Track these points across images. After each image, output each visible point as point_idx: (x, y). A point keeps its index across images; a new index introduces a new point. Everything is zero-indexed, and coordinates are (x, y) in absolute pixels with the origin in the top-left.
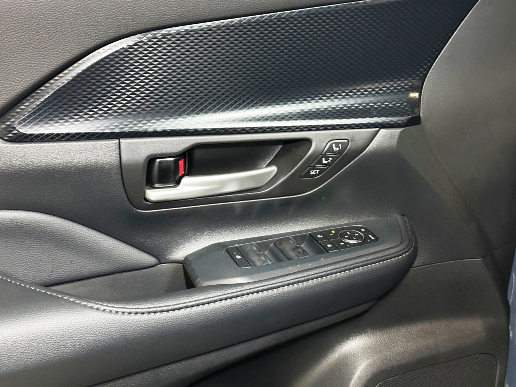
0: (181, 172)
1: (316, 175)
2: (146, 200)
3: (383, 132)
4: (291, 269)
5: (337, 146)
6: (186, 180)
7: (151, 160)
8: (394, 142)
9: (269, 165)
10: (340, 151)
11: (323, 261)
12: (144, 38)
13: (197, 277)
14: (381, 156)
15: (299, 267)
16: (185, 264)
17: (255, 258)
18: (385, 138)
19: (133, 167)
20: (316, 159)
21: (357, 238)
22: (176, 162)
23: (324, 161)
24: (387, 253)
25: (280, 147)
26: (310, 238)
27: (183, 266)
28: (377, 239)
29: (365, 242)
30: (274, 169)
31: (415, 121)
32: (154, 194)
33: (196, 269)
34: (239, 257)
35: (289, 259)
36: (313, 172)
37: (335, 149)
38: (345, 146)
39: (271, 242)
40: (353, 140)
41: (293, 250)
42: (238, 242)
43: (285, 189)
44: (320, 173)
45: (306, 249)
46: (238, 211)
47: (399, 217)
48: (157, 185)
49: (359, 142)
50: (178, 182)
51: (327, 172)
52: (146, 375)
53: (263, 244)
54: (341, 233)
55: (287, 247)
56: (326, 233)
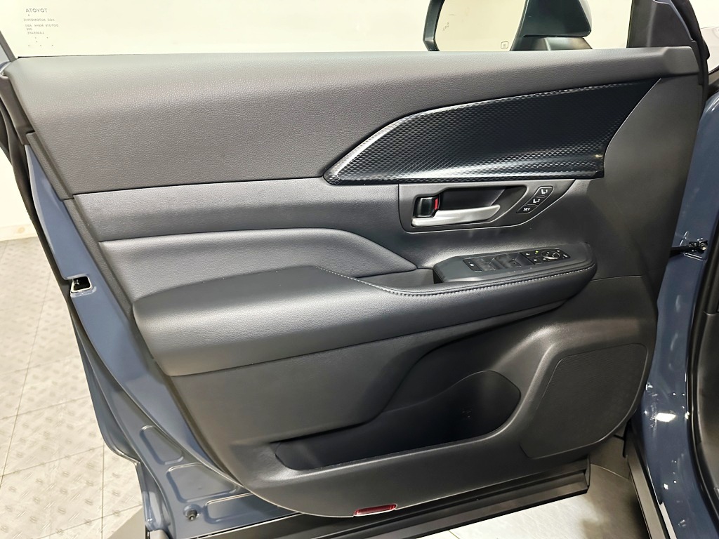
0: (436, 208)
1: (528, 211)
2: (412, 225)
3: (577, 181)
4: (509, 274)
5: (545, 191)
6: (438, 213)
7: (418, 198)
8: (585, 189)
9: (493, 204)
10: (547, 195)
11: (531, 269)
12: (409, 118)
13: (444, 277)
14: (575, 199)
15: (515, 272)
16: (435, 270)
17: (483, 267)
18: (578, 186)
19: (406, 203)
20: (529, 200)
21: (555, 256)
22: (433, 201)
23: (534, 202)
24: (577, 266)
25: (503, 191)
26: (522, 255)
27: (433, 271)
28: (569, 257)
29: (561, 258)
30: (498, 207)
31: (600, 174)
32: (418, 222)
33: (444, 272)
34: (472, 265)
35: (507, 268)
36: (526, 209)
37: (543, 193)
38: (550, 191)
39: (493, 257)
40: (556, 187)
41: (509, 262)
42: (470, 256)
43: (504, 221)
44: (530, 210)
45: (518, 261)
46: (471, 235)
47: (583, 244)
48: (419, 216)
49: (561, 189)
50: (433, 215)
51: (535, 210)
52: (410, 337)
53: (487, 258)
54: (543, 252)
55: (504, 261)
56: (532, 252)
